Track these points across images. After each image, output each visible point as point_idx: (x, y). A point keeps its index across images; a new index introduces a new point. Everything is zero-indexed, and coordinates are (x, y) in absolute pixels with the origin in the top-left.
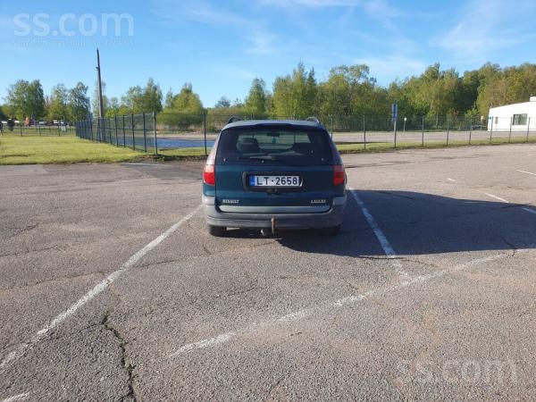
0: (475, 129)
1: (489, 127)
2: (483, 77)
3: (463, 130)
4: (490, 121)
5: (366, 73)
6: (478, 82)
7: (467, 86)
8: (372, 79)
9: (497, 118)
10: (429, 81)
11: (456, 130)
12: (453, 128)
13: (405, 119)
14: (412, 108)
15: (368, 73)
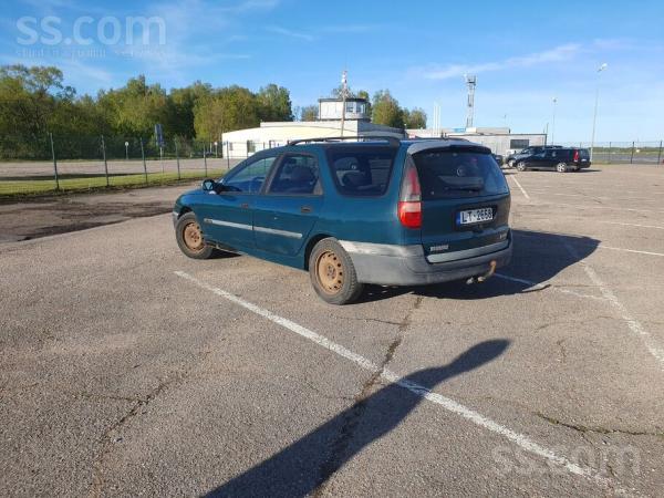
0: (207, 156)
1: (225, 154)
2: (196, 97)
3: (196, 156)
4: (225, 148)
5: (58, 80)
6: (191, 102)
7: (179, 105)
8: (68, 88)
9: (231, 144)
10: (136, 97)
11: (187, 157)
12: (182, 155)
13: (127, 144)
14: (130, 131)
15: (62, 80)
